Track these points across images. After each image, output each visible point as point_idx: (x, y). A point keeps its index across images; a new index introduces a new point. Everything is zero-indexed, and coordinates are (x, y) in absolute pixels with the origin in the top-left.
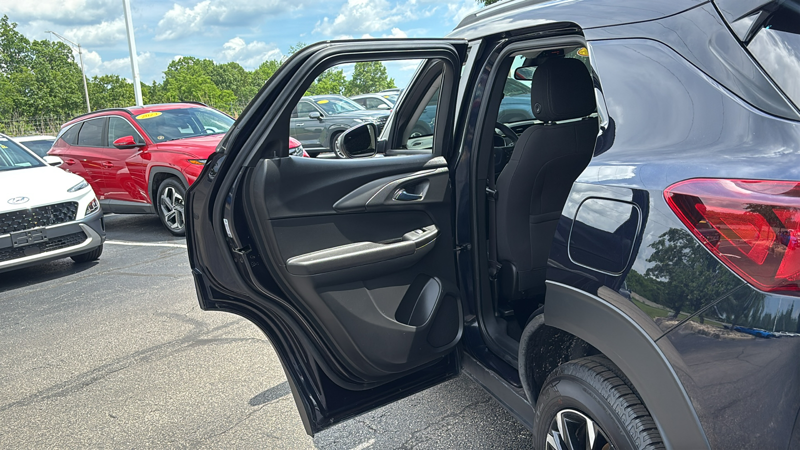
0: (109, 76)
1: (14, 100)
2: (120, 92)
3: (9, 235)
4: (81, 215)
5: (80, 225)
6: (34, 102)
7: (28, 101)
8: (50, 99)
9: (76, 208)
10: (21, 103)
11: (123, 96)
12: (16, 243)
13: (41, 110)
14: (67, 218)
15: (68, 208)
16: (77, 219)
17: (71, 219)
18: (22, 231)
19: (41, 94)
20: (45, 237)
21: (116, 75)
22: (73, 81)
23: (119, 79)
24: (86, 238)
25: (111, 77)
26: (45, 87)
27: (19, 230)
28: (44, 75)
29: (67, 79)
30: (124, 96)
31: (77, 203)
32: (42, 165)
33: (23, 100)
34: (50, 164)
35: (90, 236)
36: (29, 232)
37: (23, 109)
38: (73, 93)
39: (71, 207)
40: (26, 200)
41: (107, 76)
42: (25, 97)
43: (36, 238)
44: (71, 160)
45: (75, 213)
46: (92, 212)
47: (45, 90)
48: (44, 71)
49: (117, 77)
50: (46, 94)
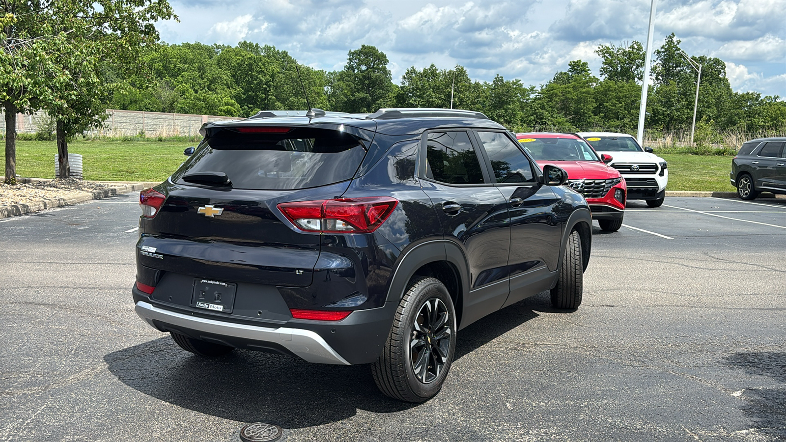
0: (750, 93)
1: (654, 109)
2: (757, 110)
6: (671, 113)
7: (666, 111)
8: (686, 111)
10: (659, 113)
11: (759, 114)
13: (675, 120)
19: (679, 106)
21: (758, 93)
22: (712, 96)
23: (759, 97)
25: (752, 94)
26: (684, 100)
28: (686, 89)
29: (706, 94)
30: (761, 114)
33: (662, 110)
37: (660, 118)
38: (708, 107)
41: (748, 93)
42: (664, 108)
47: (683, 103)
48: (688, 85)
49: (758, 95)
50: (683, 106)
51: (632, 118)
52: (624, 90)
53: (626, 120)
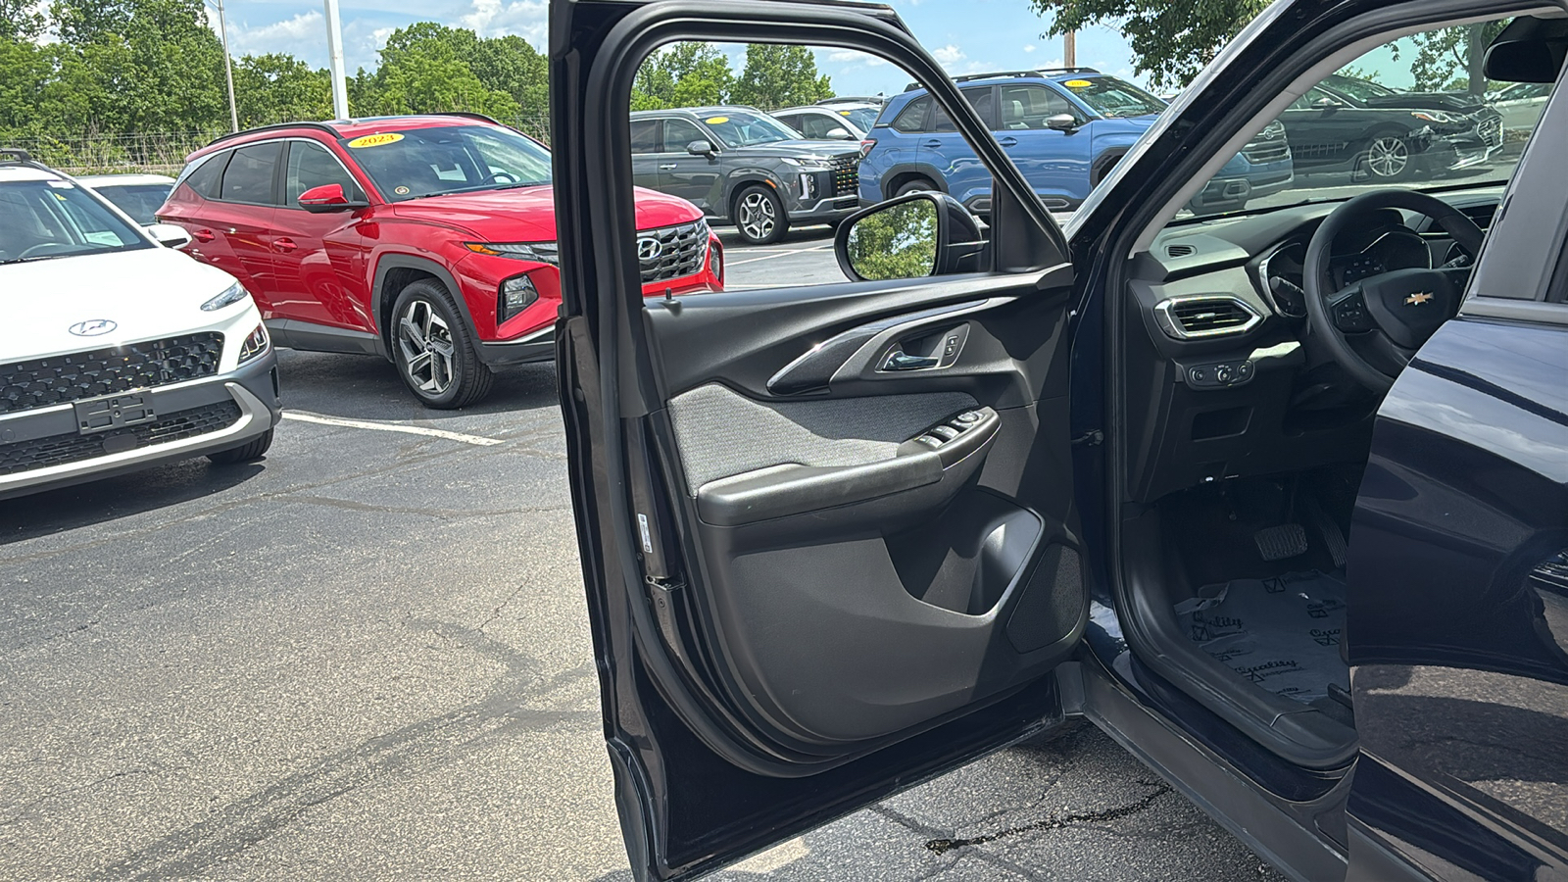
0: (274, 56)
1: (91, 98)
2: (294, 88)
3: (70, 406)
4: (229, 363)
5: (227, 384)
6: (129, 103)
7: (117, 100)
8: (159, 98)
9: (220, 347)
10: (103, 106)
11: (299, 96)
12: (85, 424)
13: (141, 119)
14: (200, 369)
15: (201, 347)
16: (220, 371)
17: (209, 370)
18: (100, 397)
19: (142, 87)
20: (151, 412)
21: (287, 56)
22: (204, 65)
23: (293, 63)
24: (239, 414)
25: (277, 58)
26: (151, 75)
27: (93, 395)
28: (148, 50)
29: (192, 60)
30: (302, 97)
31: (221, 336)
32: (145, 244)
33: (108, 98)
34: (163, 243)
35: (249, 411)
36: (115, 401)
37: (108, 116)
38: (203, 88)
39: (210, 343)
40: (110, 326)
41: (271, 56)
42: (111, 93)
43: (129, 415)
44: (205, 232)
45: (216, 357)
46: (253, 355)
47: (150, 80)
48: (149, 42)
49: (288, 59)
50: (152, 88)
51: (48, 121)
52: (12, 57)
53: (36, 126)
